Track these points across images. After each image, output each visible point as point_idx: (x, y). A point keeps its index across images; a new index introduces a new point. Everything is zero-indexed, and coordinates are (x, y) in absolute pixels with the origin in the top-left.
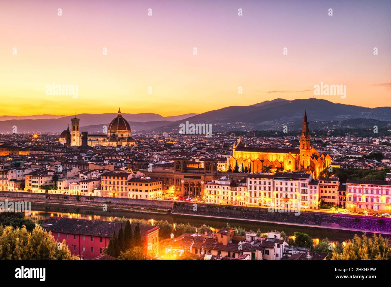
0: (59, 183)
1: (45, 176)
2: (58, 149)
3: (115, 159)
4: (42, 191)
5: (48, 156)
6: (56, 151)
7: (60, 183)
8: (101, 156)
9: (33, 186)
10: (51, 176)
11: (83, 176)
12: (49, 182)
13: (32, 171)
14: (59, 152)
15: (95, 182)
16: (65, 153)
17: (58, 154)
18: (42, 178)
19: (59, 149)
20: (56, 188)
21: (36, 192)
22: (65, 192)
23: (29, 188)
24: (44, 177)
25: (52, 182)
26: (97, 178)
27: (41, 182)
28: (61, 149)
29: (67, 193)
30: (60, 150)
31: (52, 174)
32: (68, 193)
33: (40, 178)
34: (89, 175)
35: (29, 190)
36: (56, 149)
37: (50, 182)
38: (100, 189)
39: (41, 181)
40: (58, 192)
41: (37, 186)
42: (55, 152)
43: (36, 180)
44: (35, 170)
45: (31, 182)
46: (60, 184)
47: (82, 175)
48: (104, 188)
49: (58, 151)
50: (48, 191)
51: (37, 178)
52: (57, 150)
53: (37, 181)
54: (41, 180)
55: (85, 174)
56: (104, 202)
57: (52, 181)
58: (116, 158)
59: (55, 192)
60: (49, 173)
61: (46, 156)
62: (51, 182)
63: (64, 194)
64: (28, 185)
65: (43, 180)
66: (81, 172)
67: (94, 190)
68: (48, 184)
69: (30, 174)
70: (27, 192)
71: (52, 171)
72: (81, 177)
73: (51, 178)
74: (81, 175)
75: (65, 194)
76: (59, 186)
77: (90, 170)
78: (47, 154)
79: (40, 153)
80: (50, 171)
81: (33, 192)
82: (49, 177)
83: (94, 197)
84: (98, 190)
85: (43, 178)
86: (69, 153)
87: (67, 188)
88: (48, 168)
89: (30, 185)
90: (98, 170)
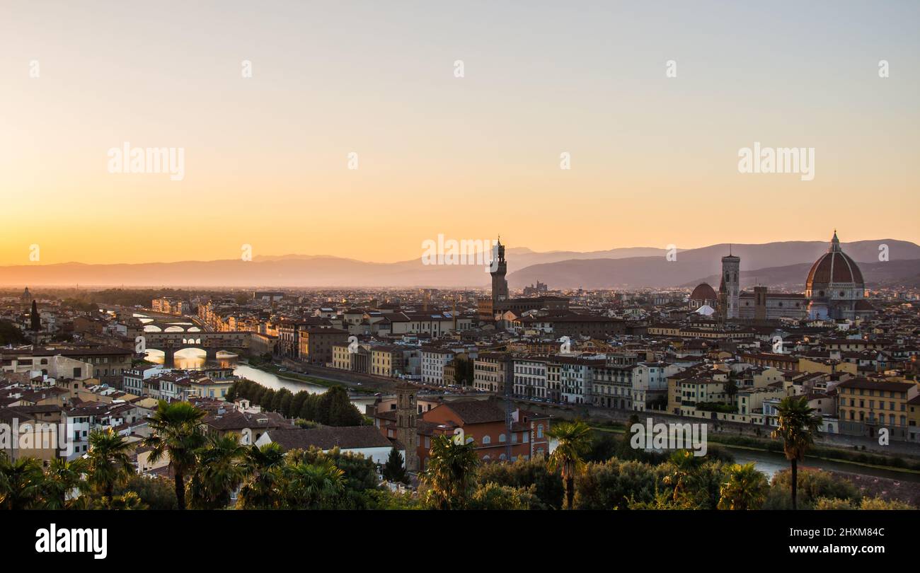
0: (740, 399)
1: (710, 383)
2: (704, 325)
3: (849, 350)
4: (703, 415)
5: (690, 339)
6: (701, 328)
7: (744, 399)
8: (817, 342)
9: (685, 403)
10: (721, 382)
11: (792, 386)
12: (717, 395)
13: (679, 370)
14: (711, 332)
15: (823, 400)
16: (724, 333)
17: (709, 335)
18: (702, 387)
19: (708, 325)
20: (734, 409)
21: (691, 415)
22: (756, 419)
23: (676, 407)
24: (707, 383)
25: (723, 396)
26: (826, 391)
27: (702, 396)
28: (712, 325)
29: (758, 421)
30: (710, 327)
31: (721, 378)
32: (761, 421)
33: (700, 386)
34: (805, 383)
35: (676, 411)
36: (700, 325)
37: (719, 397)
38: (838, 417)
39: (702, 393)
40: (738, 419)
41: (692, 404)
42: (698, 331)
43: (691, 390)
44: (685, 369)
45: (678, 395)
46: (744, 401)
47: (790, 384)
48: (848, 416)
49: (706, 329)
50: (716, 415)
51: (693, 387)
52: (702, 326)
53: (693, 393)
54: (700, 390)
55: (796, 382)
56: (848, 446)
57: (722, 393)
58: (848, 347)
59: (733, 418)
60: (716, 377)
61: (686, 339)
62: (721, 396)
63: (753, 422)
64: (675, 400)
65: (704, 390)
66: (788, 377)
67: (823, 419)
68: (715, 399)
69: (676, 377)
70: (673, 414)
71: (723, 373)
72: (788, 387)
73: (720, 388)
74: (787, 384)
75: (755, 423)
76: (740, 404)
77: (806, 374)
78: (687, 335)
79: (669, 334)
80: (718, 372)
81: (685, 414)
82: (717, 385)
83: (824, 433)
84: (831, 419)
85: (705, 386)
86: (732, 335)
87: (759, 411)
88: (710, 365)
89: (678, 399)
90: (826, 375)
